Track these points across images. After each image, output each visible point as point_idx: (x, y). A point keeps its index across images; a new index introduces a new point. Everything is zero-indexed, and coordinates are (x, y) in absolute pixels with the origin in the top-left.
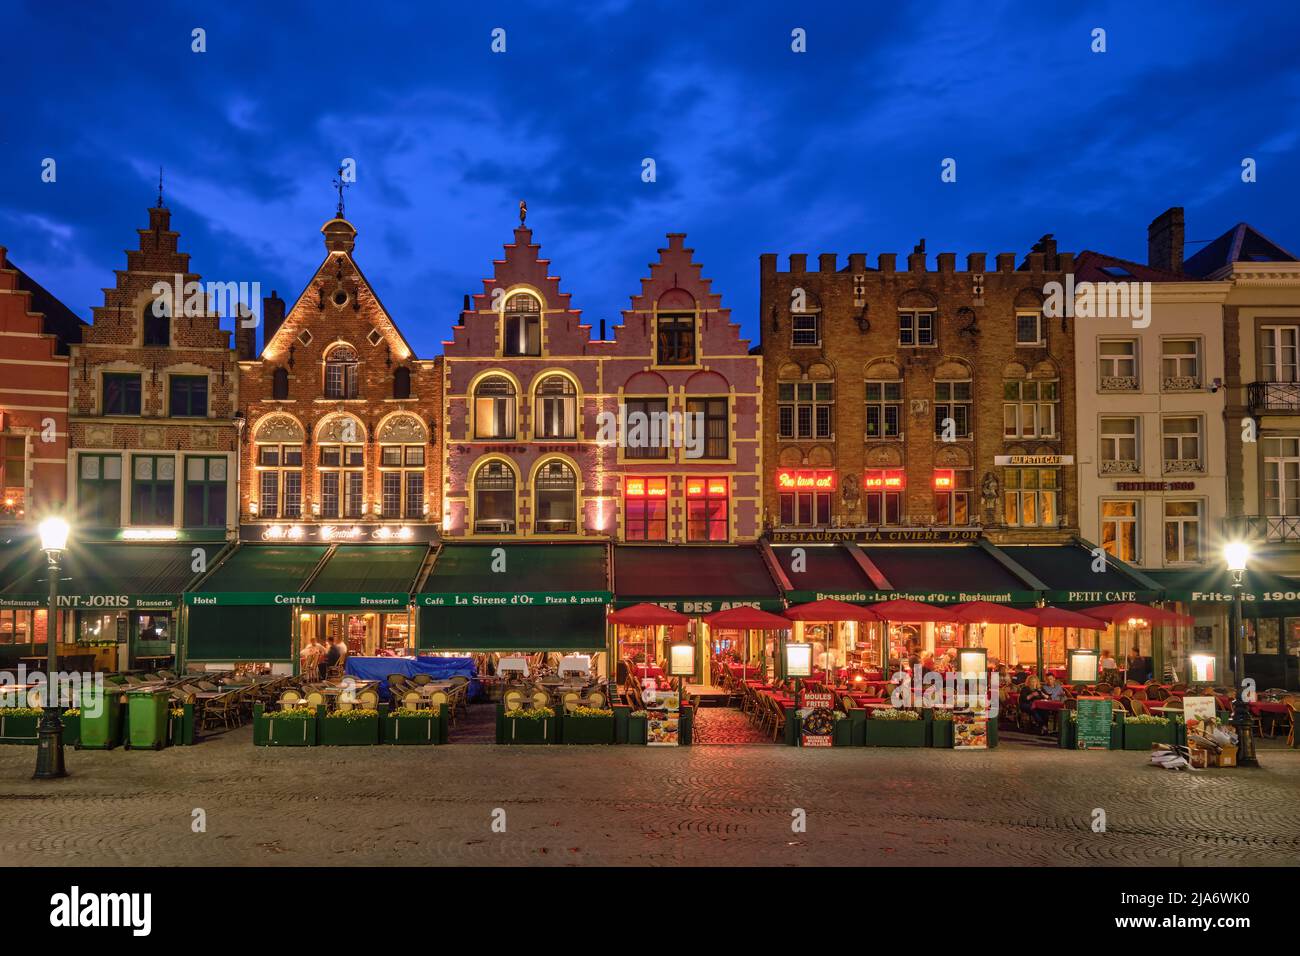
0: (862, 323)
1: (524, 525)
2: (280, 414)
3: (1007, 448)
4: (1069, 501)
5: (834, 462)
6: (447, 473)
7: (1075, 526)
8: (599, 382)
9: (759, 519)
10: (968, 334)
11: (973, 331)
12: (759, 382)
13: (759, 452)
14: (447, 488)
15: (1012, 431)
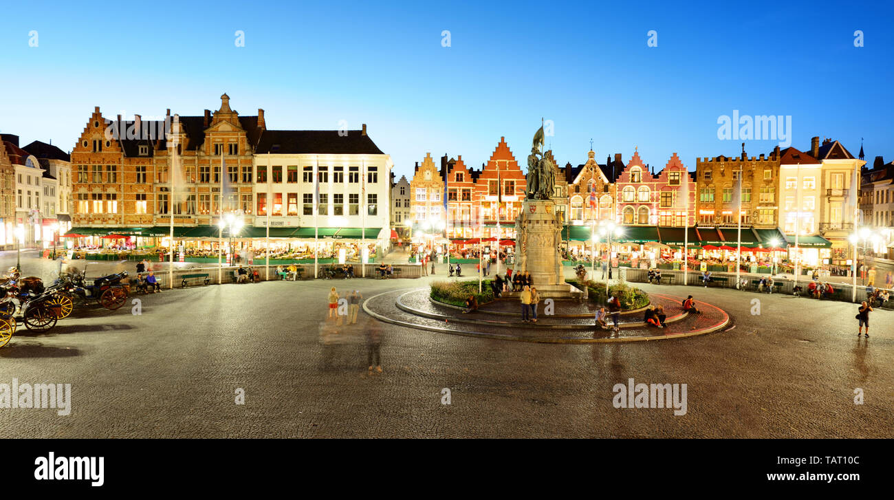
0: (723, 174)
1: (636, 222)
2: (577, 196)
3: (760, 205)
4: (776, 218)
5: (714, 208)
6: (617, 209)
7: (777, 224)
8: (655, 189)
9: (695, 221)
10: (750, 177)
11: (752, 176)
12: (696, 188)
13: (695, 205)
14: (617, 213)
15: (762, 200)
